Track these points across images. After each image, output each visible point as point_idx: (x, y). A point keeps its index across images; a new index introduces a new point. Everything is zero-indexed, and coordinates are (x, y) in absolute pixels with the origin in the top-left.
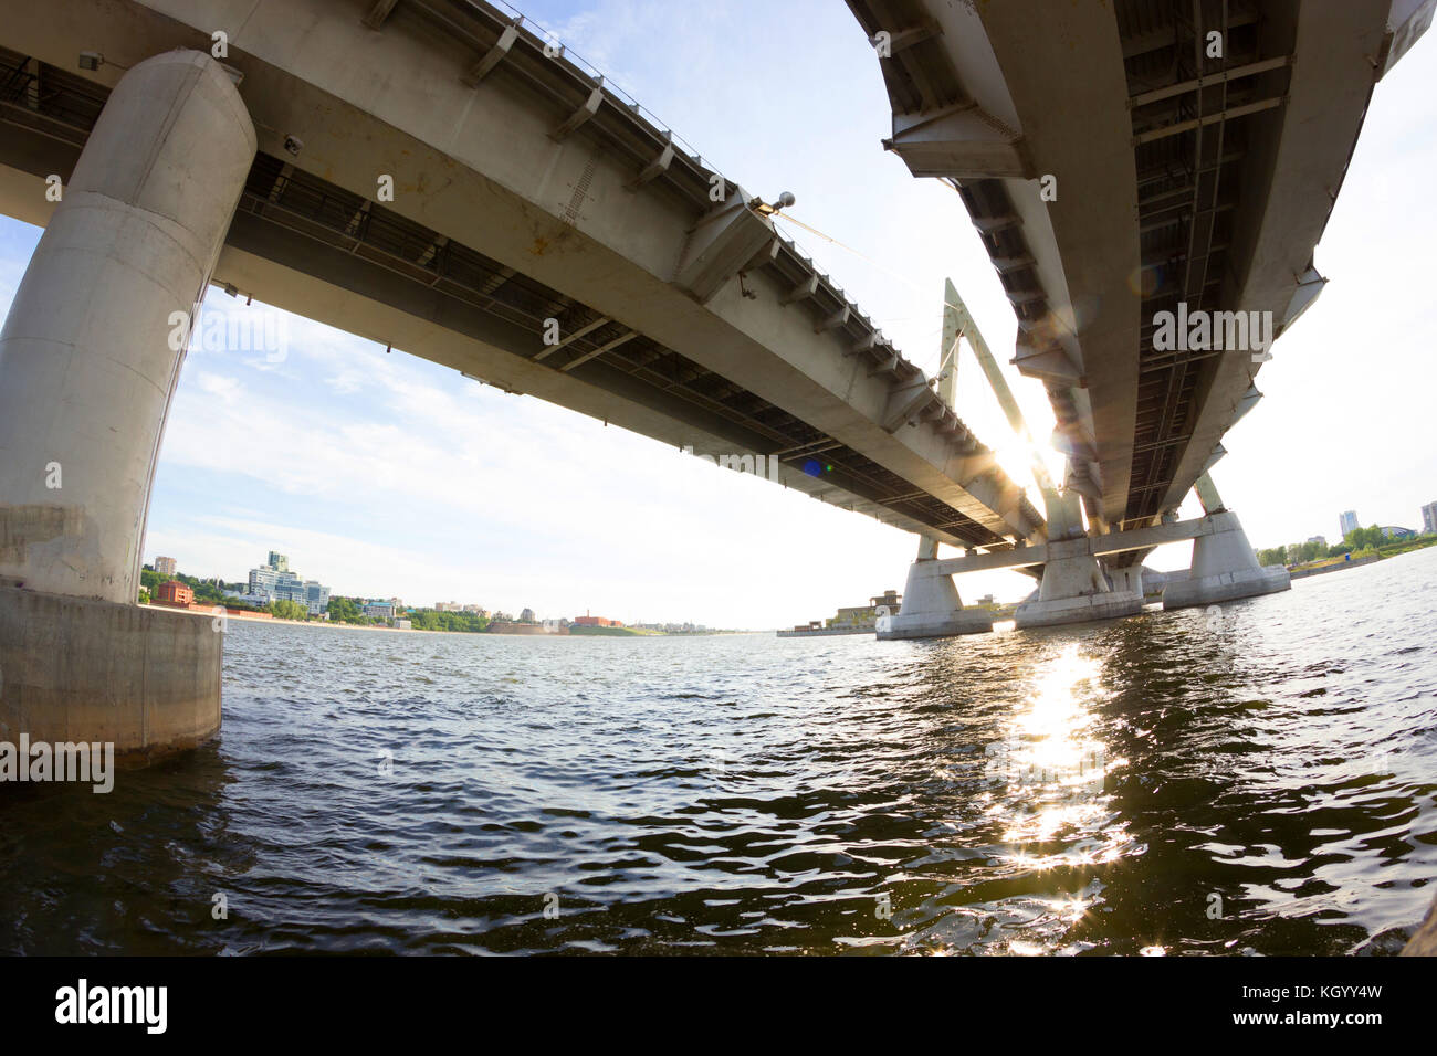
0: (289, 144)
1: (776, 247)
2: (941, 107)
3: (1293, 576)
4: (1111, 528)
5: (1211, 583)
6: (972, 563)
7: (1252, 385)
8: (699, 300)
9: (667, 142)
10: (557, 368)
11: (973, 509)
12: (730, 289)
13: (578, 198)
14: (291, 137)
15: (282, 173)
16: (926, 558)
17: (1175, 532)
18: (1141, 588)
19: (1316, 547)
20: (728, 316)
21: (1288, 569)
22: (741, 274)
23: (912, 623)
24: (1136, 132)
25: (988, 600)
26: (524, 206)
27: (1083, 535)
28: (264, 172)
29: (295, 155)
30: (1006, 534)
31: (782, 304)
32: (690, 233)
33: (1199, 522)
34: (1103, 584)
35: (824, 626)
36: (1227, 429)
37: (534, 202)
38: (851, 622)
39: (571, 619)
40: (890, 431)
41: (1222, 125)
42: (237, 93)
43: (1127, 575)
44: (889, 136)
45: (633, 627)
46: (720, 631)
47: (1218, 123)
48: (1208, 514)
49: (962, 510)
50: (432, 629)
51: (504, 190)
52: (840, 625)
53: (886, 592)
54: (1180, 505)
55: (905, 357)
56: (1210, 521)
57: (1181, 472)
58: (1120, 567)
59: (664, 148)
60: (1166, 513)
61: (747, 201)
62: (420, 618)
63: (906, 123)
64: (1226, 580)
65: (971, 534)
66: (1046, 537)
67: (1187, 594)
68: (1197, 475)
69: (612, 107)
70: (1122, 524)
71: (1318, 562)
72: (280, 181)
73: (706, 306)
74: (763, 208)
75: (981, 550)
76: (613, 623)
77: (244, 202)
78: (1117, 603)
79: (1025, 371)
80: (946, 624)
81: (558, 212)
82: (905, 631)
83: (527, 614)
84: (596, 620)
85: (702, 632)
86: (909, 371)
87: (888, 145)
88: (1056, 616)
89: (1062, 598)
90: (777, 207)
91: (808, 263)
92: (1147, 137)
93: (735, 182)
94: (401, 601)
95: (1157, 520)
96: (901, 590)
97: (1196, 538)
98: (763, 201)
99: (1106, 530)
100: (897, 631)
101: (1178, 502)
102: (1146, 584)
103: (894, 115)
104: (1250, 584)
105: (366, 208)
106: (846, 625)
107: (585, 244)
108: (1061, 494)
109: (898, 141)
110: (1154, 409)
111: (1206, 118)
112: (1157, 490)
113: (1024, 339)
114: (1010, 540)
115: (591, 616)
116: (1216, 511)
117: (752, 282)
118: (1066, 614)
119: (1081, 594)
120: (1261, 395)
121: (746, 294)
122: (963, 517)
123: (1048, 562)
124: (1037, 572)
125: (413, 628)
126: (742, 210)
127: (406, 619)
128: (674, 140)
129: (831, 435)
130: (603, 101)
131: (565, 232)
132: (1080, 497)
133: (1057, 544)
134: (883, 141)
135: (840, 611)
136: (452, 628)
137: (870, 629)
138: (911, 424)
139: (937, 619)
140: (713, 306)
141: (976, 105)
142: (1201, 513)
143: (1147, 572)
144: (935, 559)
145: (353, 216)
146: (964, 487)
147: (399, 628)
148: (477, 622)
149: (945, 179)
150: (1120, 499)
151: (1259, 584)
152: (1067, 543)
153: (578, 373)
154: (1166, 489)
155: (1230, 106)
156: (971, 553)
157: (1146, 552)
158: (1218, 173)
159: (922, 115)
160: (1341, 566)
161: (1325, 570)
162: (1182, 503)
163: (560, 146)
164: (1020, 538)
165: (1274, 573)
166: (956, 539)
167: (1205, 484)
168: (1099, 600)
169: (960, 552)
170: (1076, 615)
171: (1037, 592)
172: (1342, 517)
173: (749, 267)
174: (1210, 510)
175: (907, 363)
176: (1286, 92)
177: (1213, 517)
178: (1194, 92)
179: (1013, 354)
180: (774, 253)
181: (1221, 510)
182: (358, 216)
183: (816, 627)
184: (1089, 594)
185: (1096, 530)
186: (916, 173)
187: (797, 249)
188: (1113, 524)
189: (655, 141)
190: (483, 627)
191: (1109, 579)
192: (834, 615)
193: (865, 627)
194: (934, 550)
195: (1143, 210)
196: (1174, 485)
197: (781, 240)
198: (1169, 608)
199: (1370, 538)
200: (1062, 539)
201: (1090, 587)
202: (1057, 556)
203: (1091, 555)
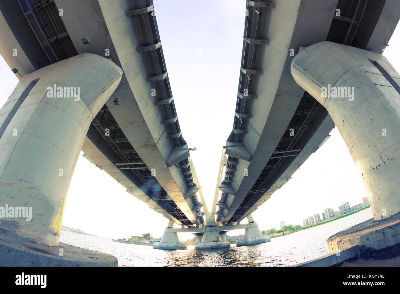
3: (271, 238)
4: (223, 225)
5: (250, 240)
6: (183, 230)
16: (169, 227)
17: (239, 227)
19: (273, 230)
23: (165, 245)
33: (247, 225)
34: (220, 239)
35: (127, 240)
48: (249, 223)
49: (188, 217)
52: (133, 241)
56: (250, 224)
60: (239, 222)
64: (254, 239)
67: (243, 242)
70: (226, 224)
71: (275, 234)
75: (186, 227)
78: (224, 244)
80: (175, 246)
82: (163, 247)
88: (207, 246)
89: (209, 242)
95: (235, 223)
97: (246, 229)
104: (260, 240)
106: (134, 241)
108: (210, 215)
112: (239, 216)
114: (195, 225)
118: (210, 246)
119: (214, 241)
123: (205, 232)
133: (208, 227)
139: (172, 244)
144: (172, 228)
151: (263, 240)
152: (211, 227)
154: (241, 216)
156: (183, 227)
160: (282, 235)
161: (277, 236)
164: (198, 225)
165: (266, 237)
167: (250, 217)
168: (219, 243)
169: (180, 227)
170: (213, 246)
177: (251, 223)
181: (253, 222)
183: (124, 240)
184: (217, 241)
188: (224, 223)
192: (130, 237)
193: (142, 243)
194: (172, 225)
199: (289, 228)
200: (210, 226)
201: (217, 239)
202: (208, 231)
203: (217, 231)
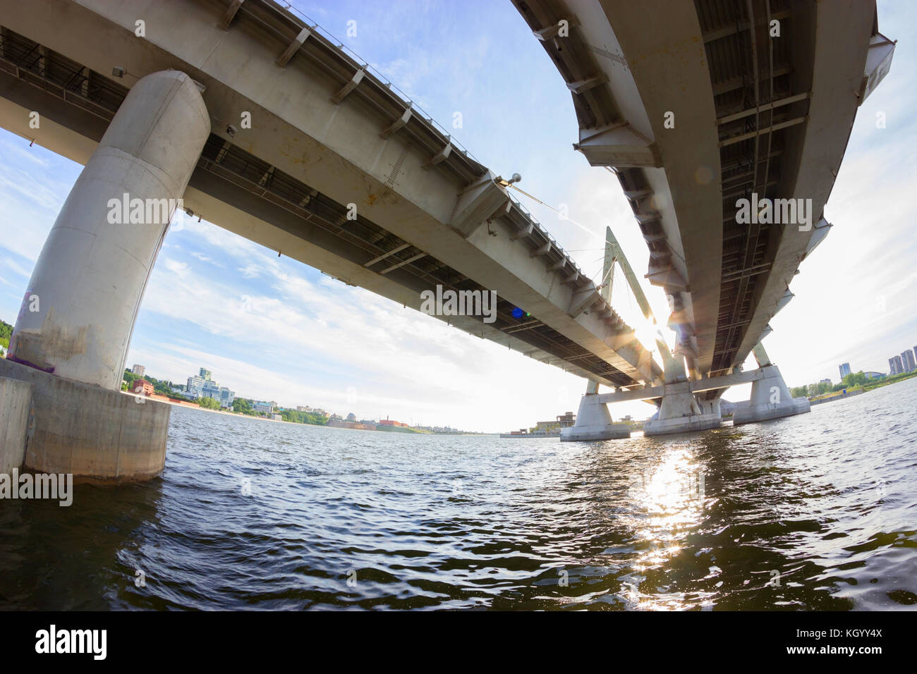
0: (229, 130)
1: (510, 205)
2: (608, 125)
3: (812, 404)
4: (702, 376)
5: (762, 409)
6: (619, 396)
7: (788, 289)
8: (464, 236)
9: (448, 142)
10: (378, 272)
11: (621, 364)
12: (481, 230)
13: (395, 172)
14: (231, 126)
15: (224, 147)
16: (592, 393)
17: (740, 378)
18: (720, 412)
19: (825, 386)
20: (480, 246)
21: (809, 399)
22: (489, 221)
23: (582, 432)
24: (721, 139)
25: (628, 418)
26: (363, 175)
27: (685, 380)
28: (213, 146)
29: (233, 137)
30: (640, 379)
31: (512, 240)
32: (459, 197)
33: (756, 371)
34: (697, 410)
35: (529, 432)
36: (773, 316)
37: (369, 173)
38: (544, 430)
39: (377, 421)
40: (572, 317)
41: (770, 135)
42: (201, 98)
43: (711, 404)
44: (577, 141)
45: (414, 427)
46: (466, 433)
47: (768, 133)
48: (761, 367)
49: (613, 365)
50: (294, 421)
51: (352, 165)
52: (539, 432)
53: (567, 413)
54: (743, 362)
55: (582, 273)
56: (762, 371)
57: (745, 342)
58: (707, 399)
59: (446, 145)
60: (736, 367)
61: (493, 178)
62: (287, 414)
63: (586, 134)
64: (771, 407)
65: (620, 379)
66: (663, 381)
67: (748, 415)
68: (755, 343)
69: (417, 121)
70: (709, 373)
71: (826, 395)
72: (222, 151)
73: (467, 239)
74: (502, 182)
75: (624, 389)
76: (402, 425)
77: (200, 162)
78: (706, 421)
79: (653, 282)
80: (602, 433)
81: (383, 180)
82: (578, 437)
83: (351, 416)
84: (392, 423)
85: (455, 433)
86: (585, 281)
87: (576, 147)
88: (668, 429)
89: (672, 418)
90: (510, 182)
91: (527, 216)
92: (727, 143)
93: (487, 167)
94: (276, 404)
95: (730, 371)
96: (575, 411)
97: (754, 382)
98: (503, 178)
99: (700, 377)
100: (572, 436)
101: (743, 360)
102: (723, 410)
103: (580, 129)
104: (786, 409)
105: (271, 170)
106: (542, 432)
107: (399, 200)
108: (673, 355)
109: (583, 145)
110: (729, 305)
111: (762, 130)
112: (730, 353)
113: (654, 263)
114: (642, 383)
115: (389, 420)
116: (765, 365)
117: (495, 226)
118: (674, 428)
119: (684, 416)
120: (793, 295)
121: (491, 233)
122: (614, 369)
123: (665, 396)
124: (658, 402)
125: (283, 420)
126: (490, 184)
127: (279, 414)
128: (452, 141)
129: (538, 318)
130: (412, 116)
131: (387, 192)
132: (685, 358)
133: (670, 386)
134: (574, 145)
135: (538, 423)
136: (306, 421)
137: (558, 434)
138: (586, 313)
139: (597, 430)
140: (471, 239)
141: (627, 124)
142: (756, 367)
143: (724, 402)
144: (596, 393)
145: (263, 175)
146: (615, 351)
147: (274, 419)
148: (321, 419)
149: (609, 167)
150: (708, 359)
151: (791, 409)
152: (677, 385)
153: (391, 275)
154: (736, 352)
155: (775, 123)
156: (619, 390)
157: (723, 390)
158: (768, 163)
159: (597, 129)
160: (841, 397)
161: (831, 399)
162: (746, 361)
163: (386, 142)
164: (647, 382)
165: (800, 402)
166: (609, 382)
167: (759, 349)
168: (695, 419)
169: (612, 390)
170: (682, 428)
171: (658, 414)
172: (841, 367)
173: (493, 217)
174: (762, 365)
175: (584, 277)
176: (807, 114)
177: (764, 369)
178: (754, 116)
179: (646, 272)
180: (508, 209)
181: (769, 365)
182: (266, 175)
183: (523, 433)
184: (689, 415)
185: (694, 378)
186: (593, 164)
187: (521, 208)
188: (704, 374)
189: (441, 141)
190: (324, 422)
191: (701, 406)
192: (534, 425)
193: (553, 433)
194: (596, 388)
195: (724, 185)
196: (741, 350)
197: (512, 202)
198: (736, 425)
199: (858, 380)
200: (673, 383)
201: (690, 411)
202: (670, 393)
203: (690, 392)
